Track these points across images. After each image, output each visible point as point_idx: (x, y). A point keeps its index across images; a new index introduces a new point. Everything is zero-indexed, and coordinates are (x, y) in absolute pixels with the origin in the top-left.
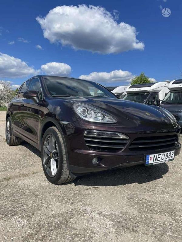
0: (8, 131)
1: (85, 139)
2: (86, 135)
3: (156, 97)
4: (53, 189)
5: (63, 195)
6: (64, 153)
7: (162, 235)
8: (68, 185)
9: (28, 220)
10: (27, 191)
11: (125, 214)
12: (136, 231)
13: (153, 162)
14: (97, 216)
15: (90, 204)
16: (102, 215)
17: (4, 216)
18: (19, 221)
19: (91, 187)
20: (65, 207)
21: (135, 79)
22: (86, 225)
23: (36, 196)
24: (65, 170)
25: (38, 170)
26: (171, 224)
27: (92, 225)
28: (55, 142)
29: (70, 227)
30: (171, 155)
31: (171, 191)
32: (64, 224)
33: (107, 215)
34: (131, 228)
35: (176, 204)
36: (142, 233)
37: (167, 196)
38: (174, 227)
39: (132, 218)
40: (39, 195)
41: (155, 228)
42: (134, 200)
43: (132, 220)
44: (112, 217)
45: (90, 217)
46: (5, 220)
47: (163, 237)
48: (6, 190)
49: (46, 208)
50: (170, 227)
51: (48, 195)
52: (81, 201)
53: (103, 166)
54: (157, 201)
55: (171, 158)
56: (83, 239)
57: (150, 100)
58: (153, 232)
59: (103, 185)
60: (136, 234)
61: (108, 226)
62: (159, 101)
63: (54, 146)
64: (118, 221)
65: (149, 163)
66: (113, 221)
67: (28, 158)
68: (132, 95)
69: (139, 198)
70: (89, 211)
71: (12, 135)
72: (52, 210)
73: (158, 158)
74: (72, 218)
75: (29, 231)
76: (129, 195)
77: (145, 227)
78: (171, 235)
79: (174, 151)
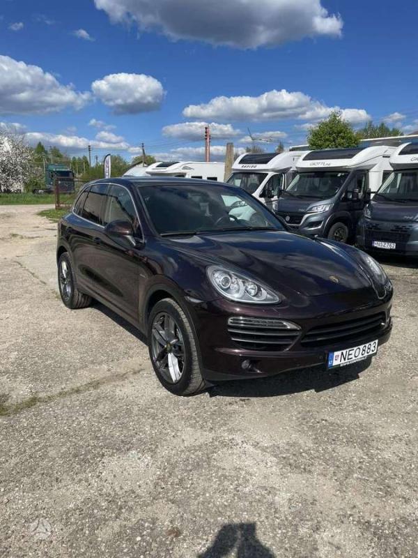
0: (64, 279)
1: (229, 330)
2: (231, 324)
3: (364, 180)
4: (176, 403)
5: (194, 415)
6: (194, 348)
7: (347, 478)
8: (199, 396)
9: (152, 456)
10: (136, 408)
11: (294, 444)
12: (310, 471)
13: (339, 363)
14: (252, 449)
15: (240, 430)
16: (259, 448)
17: (115, 451)
18: (139, 459)
19: (238, 399)
20: (202, 435)
21: (318, 128)
22: (238, 463)
23: (154, 417)
24: (195, 375)
25: (140, 365)
26: (362, 460)
27: (246, 463)
28: (175, 326)
29: (214, 467)
30: (372, 348)
31: (370, 406)
32: (206, 461)
33: (267, 447)
34: (302, 467)
35: (374, 428)
36: (318, 474)
37: (361, 414)
38: (366, 466)
39: (305, 452)
40: (157, 416)
41: (338, 467)
42: (307, 422)
43: (303, 454)
44: (274, 450)
45: (241, 450)
46: (119, 458)
47: (348, 480)
48: (101, 406)
49: (173, 436)
50: (359, 465)
51: (171, 415)
52: (225, 424)
53: (258, 371)
54: (344, 423)
55: (371, 353)
56: (236, 482)
57: (349, 190)
58: (334, 473)
59: (256, 396)
60: (308, 476)
61: (269, 464)
62: (370, 193)
63: (173, 332)
64: (283, 457)
65: (334, 365)
66: (275, 456)
67: (115, 340)
68: (310, 176)
69: (315, 419)
70: (240, 442)
71: (76, 290)
72: (183, 441)
73: (349, 355)
74: (216, 453)
75: (158, 473)
76: (300, 413)
77: (322, 465)
78: (359, 476)
79: (377, 341)
